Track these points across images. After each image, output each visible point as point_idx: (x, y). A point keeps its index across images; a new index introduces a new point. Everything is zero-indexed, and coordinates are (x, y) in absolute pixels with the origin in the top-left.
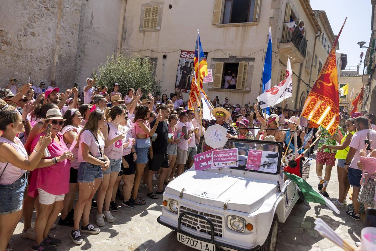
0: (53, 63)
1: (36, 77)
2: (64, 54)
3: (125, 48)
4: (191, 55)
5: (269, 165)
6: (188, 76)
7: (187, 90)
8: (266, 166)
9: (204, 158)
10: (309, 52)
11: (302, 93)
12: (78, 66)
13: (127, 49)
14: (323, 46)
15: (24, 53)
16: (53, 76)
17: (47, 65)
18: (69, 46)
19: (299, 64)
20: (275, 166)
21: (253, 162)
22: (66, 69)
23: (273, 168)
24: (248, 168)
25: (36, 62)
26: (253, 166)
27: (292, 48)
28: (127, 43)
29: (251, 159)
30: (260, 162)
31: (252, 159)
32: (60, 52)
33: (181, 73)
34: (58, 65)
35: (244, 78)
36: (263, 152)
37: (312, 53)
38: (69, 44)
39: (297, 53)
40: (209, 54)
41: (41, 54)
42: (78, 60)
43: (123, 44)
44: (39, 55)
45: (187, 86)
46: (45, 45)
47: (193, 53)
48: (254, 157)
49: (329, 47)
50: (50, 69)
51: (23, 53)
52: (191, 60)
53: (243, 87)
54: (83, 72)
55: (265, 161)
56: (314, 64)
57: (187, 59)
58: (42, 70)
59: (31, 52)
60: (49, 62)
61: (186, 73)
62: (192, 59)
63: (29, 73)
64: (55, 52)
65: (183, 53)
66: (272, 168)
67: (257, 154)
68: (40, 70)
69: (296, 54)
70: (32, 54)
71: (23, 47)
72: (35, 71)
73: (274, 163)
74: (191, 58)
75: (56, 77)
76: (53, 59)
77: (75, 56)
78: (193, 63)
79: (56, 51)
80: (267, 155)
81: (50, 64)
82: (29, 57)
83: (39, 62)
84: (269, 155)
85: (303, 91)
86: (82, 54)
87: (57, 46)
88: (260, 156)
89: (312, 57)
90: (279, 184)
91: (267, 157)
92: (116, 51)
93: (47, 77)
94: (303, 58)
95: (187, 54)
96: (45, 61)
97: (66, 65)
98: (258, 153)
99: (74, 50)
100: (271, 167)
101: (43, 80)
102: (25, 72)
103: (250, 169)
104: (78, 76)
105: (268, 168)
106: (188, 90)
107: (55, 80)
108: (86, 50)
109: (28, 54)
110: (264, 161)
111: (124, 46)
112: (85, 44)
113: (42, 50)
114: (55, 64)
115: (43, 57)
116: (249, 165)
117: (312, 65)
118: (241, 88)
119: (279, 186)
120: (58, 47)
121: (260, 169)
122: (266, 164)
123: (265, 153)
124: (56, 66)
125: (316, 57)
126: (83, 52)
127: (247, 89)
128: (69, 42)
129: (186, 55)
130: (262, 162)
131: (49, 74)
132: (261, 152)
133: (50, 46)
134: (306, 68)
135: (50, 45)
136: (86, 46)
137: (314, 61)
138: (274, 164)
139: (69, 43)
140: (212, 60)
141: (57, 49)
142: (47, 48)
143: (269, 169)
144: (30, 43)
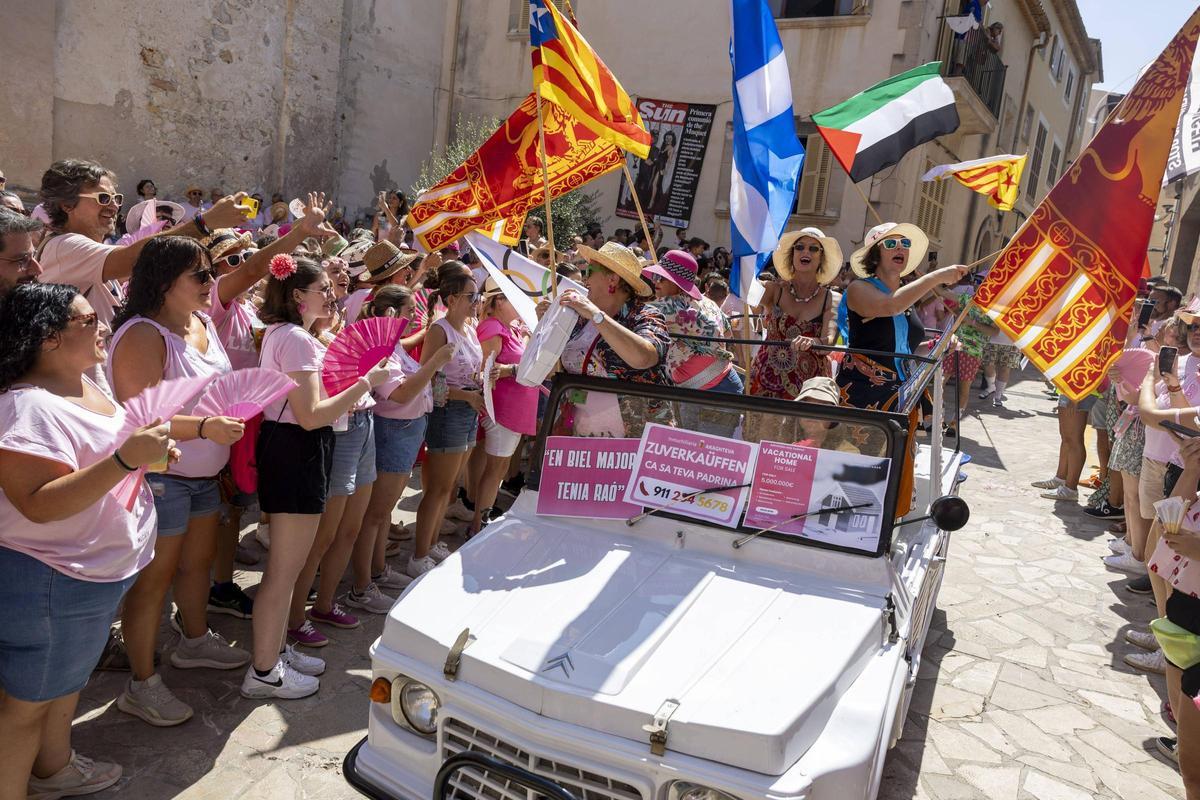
0: (278, 137)
1: (236, 179)
2: (304, 112)
3: (466, 87)
4: (667, 112)
5: (844, 512)
6: (657, 176)
7: (654, 214)
8: (833, 518)
9: (584, 463)
10: (1011, 99)
11: (984, 223)
12: (339, 147)
13: (471, 92)
14: (1053, 74)
15: (206, 110)
16: (279, 178)
17: (262, 145)
18: (316, 88)
19: (978, 137)
20: (872, 519)
21: (777, 496)
22: (311, 154)
23: (865, 530)
24: (754, 523)
25: (236, 136)
26: (775, 512)
27: (963, 94)
28: (470, 74)
29: (769, 481)
30: (806, 500)
31: (774, 482)
32: (294, 105)
33: (635, 167)
34: (291, 144)
35: (822, 180)
36: (822, 453)
37: (1017, 101)
38: (316, 82)
39: (975, 107)
40: (719, 111)
41: (246, 115)
42: (340, 127)
43: (457, 76)
44: (243, 116)
45: (654, 205)
46: (256, 87)
47: (671, 106)
48: (781, 475)
49: (1070, 75)
50: (271, 157)
51: (203, 111)
52: (666, 128)
53: (818, 207)
54: (351, 163)
55: (830, 497)
56: (1022, 133)
57: (654, 123)
58: (250, 159)
59: (224, 109)
60: (268, 136)
61: (652, 166)
62: (670, 123)
63: (219, 169)
64: (282, 105)
65: (643, 106)
66: (858, 529)
67: (794, 463)
68: (246, 159)
69: (971, 107)
70: (225, 114)
71: (203, 95)
72: (234, 163)
73: (867, 505)
74: (667, 122)
75: (286, 179)
76: (277, 127)
77: (332, 117)
78: (671, 137)
79: (285, 103)
80: (840, 471)
81: (269, 143)
82: (220, 124)
83: (242, 137)
84: (847, 467)
85: (986, 215)
86: (350, 108)
87: (287, 89)
88: (805, 474)
89: (1018, 112)
90: (890, 605)
91: (836, 477)
92: (439, 99)
93: (264, 180)
94: (993, 119)
95: (654, 109)
96: (256, 135)
97: (311, 143)
98: (800, 456)
99: (330, 100)
100: (855, 521)
101: (254, 189)
102: (210, 167)
103: (765, 530)
104: (340, 174)
105: (842, 525)
106: (656, 217)
107: (285, 187)
108: (359, 96)
109: (217, 113)
110: (823, 495)
111: (462, 81)
112: (356, 79)
113: (250, 100)
114: (283, 142)
115: (254, 122)
116: (758, 509)
117: (1016, 138)
118: (812, 210)
119: (893, 614)
120: (289, 93)
121: (805, 531)
122: (833, 511)
123: (831, 460)
124: (286, 146)
125: (1031, 111)
126: (351, 103)
127: (831, 214)
128: (318, 75)
129: (650, 113)
130: (815, 501)
131: (268, 171)
132: (814, 455)
133: (268, 90)
134: (997, 146)
135: (269, 87)
136: (359, 85)
137: (1024, 125)
138: (867, 511)
139: (316, 78)
140: (729, 127)
141: (287, 97)
142: (262, 96)
143: (845, 530)
144: (223, 82)
